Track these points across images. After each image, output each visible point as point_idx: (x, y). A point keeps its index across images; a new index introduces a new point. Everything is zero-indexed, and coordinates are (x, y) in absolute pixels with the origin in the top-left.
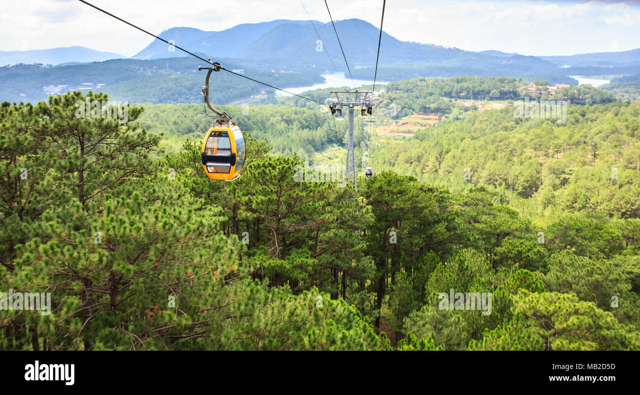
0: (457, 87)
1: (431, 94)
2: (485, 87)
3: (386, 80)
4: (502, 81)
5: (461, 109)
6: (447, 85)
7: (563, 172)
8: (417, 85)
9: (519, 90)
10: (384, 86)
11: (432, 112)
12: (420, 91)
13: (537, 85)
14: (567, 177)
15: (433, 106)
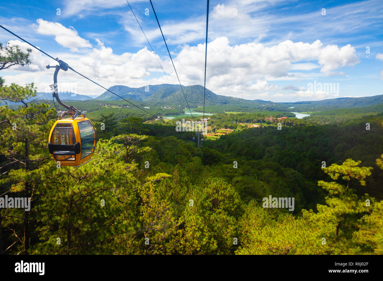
0: (240, 118)
1: (229, 120)
2: (251, 118)
3: (211, 113)
4: (259, 115)
5: (240, 127)
6: (236, 116)
7: (272, 152)
8: (223, 116)
9: (265, 119)
10: (210, 116)
11: (229, 128)
12: (224, 119)
13: (273, 117)
14: (273, 154)
15: (229, 125)
